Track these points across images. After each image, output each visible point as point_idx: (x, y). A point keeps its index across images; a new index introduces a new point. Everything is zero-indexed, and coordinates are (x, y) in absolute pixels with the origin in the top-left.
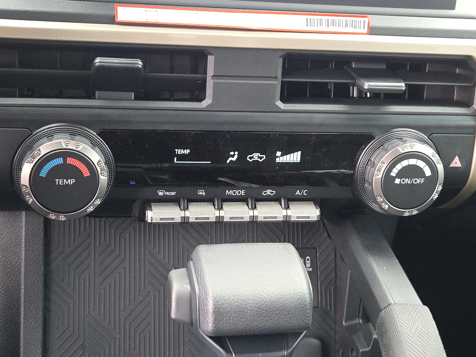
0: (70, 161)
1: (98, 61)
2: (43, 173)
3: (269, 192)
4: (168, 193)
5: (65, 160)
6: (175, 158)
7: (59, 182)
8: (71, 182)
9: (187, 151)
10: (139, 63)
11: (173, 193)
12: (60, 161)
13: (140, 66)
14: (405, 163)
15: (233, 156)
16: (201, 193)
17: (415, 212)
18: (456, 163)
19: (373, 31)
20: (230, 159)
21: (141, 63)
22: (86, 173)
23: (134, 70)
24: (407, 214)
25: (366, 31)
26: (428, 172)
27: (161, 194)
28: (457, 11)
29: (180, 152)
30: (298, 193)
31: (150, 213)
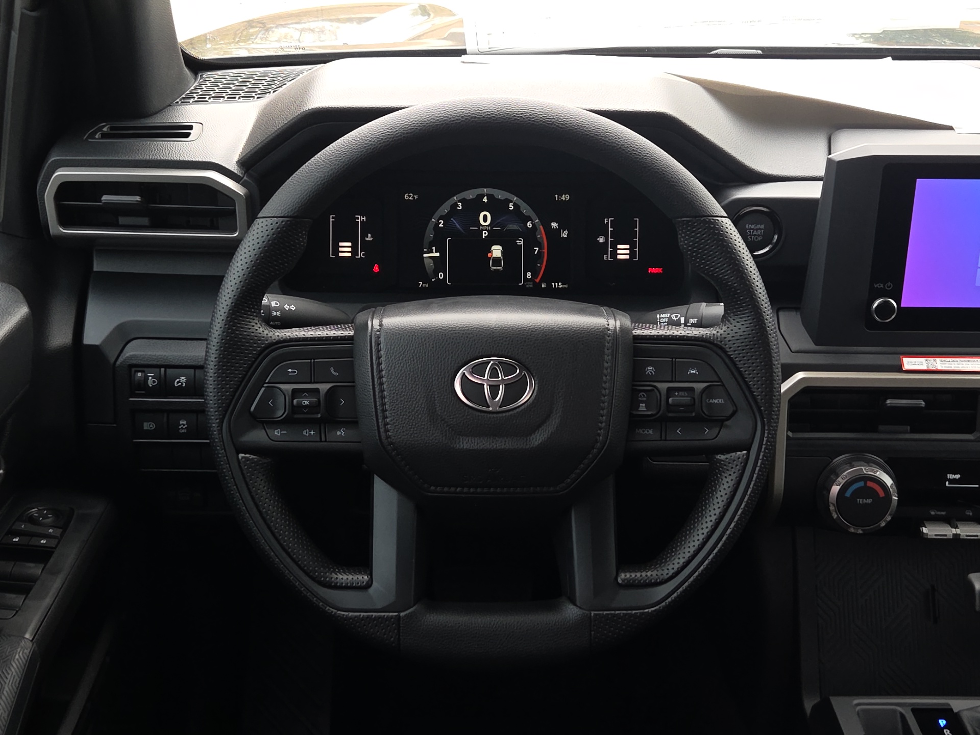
0: (870, 484)
1: (889, 402)
2: (848, 494)
4: (939, 513)
5: (865, 484)
6: (947, 482)
7: (860, 501)
8: (869, 501)
9: (958, 476)
10: (922, 403)
11: (943, 513)
12: (861, 484)
13: (923, 406)
16: (968, 513)
21: (923, 403)
22: (882, 494)
23: (917, 409)
27: (933, 513)
29: (950, 476)
31: (925, 530)
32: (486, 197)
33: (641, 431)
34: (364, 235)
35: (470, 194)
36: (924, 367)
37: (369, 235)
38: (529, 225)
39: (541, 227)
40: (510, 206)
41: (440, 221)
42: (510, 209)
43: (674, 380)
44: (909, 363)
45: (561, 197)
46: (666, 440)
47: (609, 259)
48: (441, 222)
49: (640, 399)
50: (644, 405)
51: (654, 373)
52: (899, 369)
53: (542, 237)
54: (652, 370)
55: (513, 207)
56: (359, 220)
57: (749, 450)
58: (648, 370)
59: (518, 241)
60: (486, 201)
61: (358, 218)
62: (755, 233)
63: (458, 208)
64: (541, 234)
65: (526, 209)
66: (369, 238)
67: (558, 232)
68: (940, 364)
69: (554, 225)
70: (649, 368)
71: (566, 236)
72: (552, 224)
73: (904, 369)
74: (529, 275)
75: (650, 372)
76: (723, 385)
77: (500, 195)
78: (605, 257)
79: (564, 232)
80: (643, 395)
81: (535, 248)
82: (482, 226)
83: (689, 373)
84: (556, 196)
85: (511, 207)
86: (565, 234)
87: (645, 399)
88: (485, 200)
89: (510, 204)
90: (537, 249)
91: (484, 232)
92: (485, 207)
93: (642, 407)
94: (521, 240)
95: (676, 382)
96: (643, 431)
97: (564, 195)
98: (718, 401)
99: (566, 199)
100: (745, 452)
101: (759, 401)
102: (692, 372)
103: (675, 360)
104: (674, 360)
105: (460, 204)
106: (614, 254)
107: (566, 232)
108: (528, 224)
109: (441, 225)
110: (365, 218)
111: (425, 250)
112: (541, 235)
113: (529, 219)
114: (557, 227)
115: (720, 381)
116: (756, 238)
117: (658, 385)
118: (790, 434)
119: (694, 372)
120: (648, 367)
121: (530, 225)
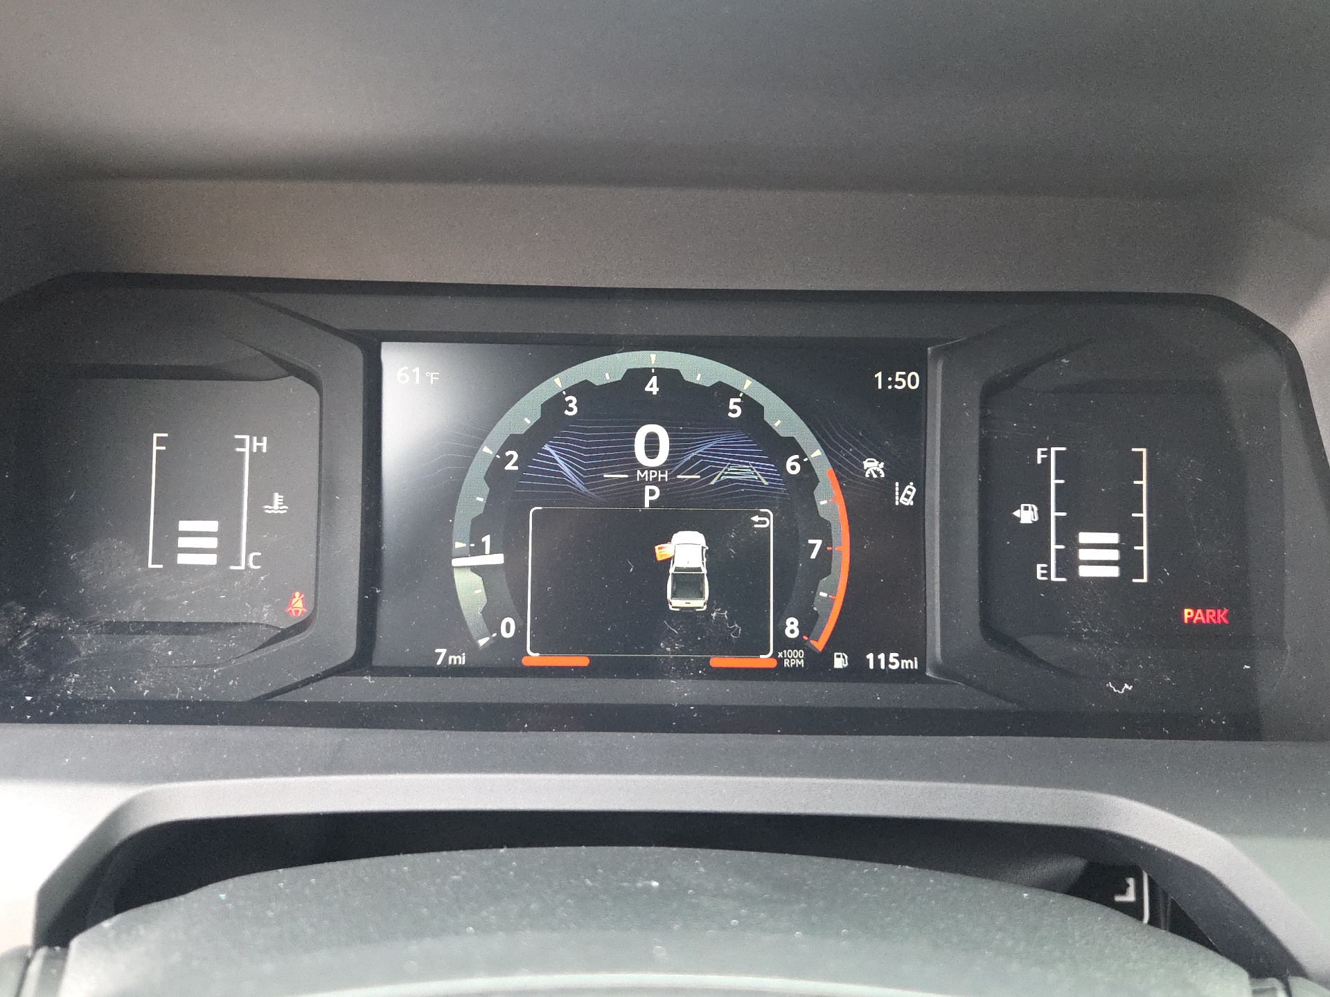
32: (654, 380)
34: (260, 497)
35: (605, 370)
37: (277, 498)
38: (792, 466)
39: (830, 473)
40: (732, 407)
41: (508, 454)
42: (730, 415)
45: (895, 377)
47: (1053, 578)
48: (511, 457)
53: (832, 507)
55: (739, 409)
56: (246, 450)
59: (756, 518)
60: (655, 390)
61: (241, 443)
63: (567, 412)
64: (829, 494)
65: (781, 418)
66: (277, 505)
67: (883, 488)
69: (873, 467)
71: (910, 502)
72: (866, 464)
74: (792, 627)
77: (701, 371)
78: (1039, 572)
79: (906, 491)
81: (811, 542)
82: (643, 469)
84: (879, 375)
85: (734, 411)
86: (906, 497)
88: (653, 387)
89: (732, 401)
90: (819, 543)
91: (648, 488)
92: (652, 411)
94: (767, 515)
97: (902, 375)
99: (909, 385)
105: (572, 400)
106: (1068, 562)
107: (910, 490)
108: (789, 463)
109: (509, 467)
110: (264, 444)
111: (458, 545)
112: (831, 498)
113: (792, 447)
114: (883, 475)
121: (793, 468)
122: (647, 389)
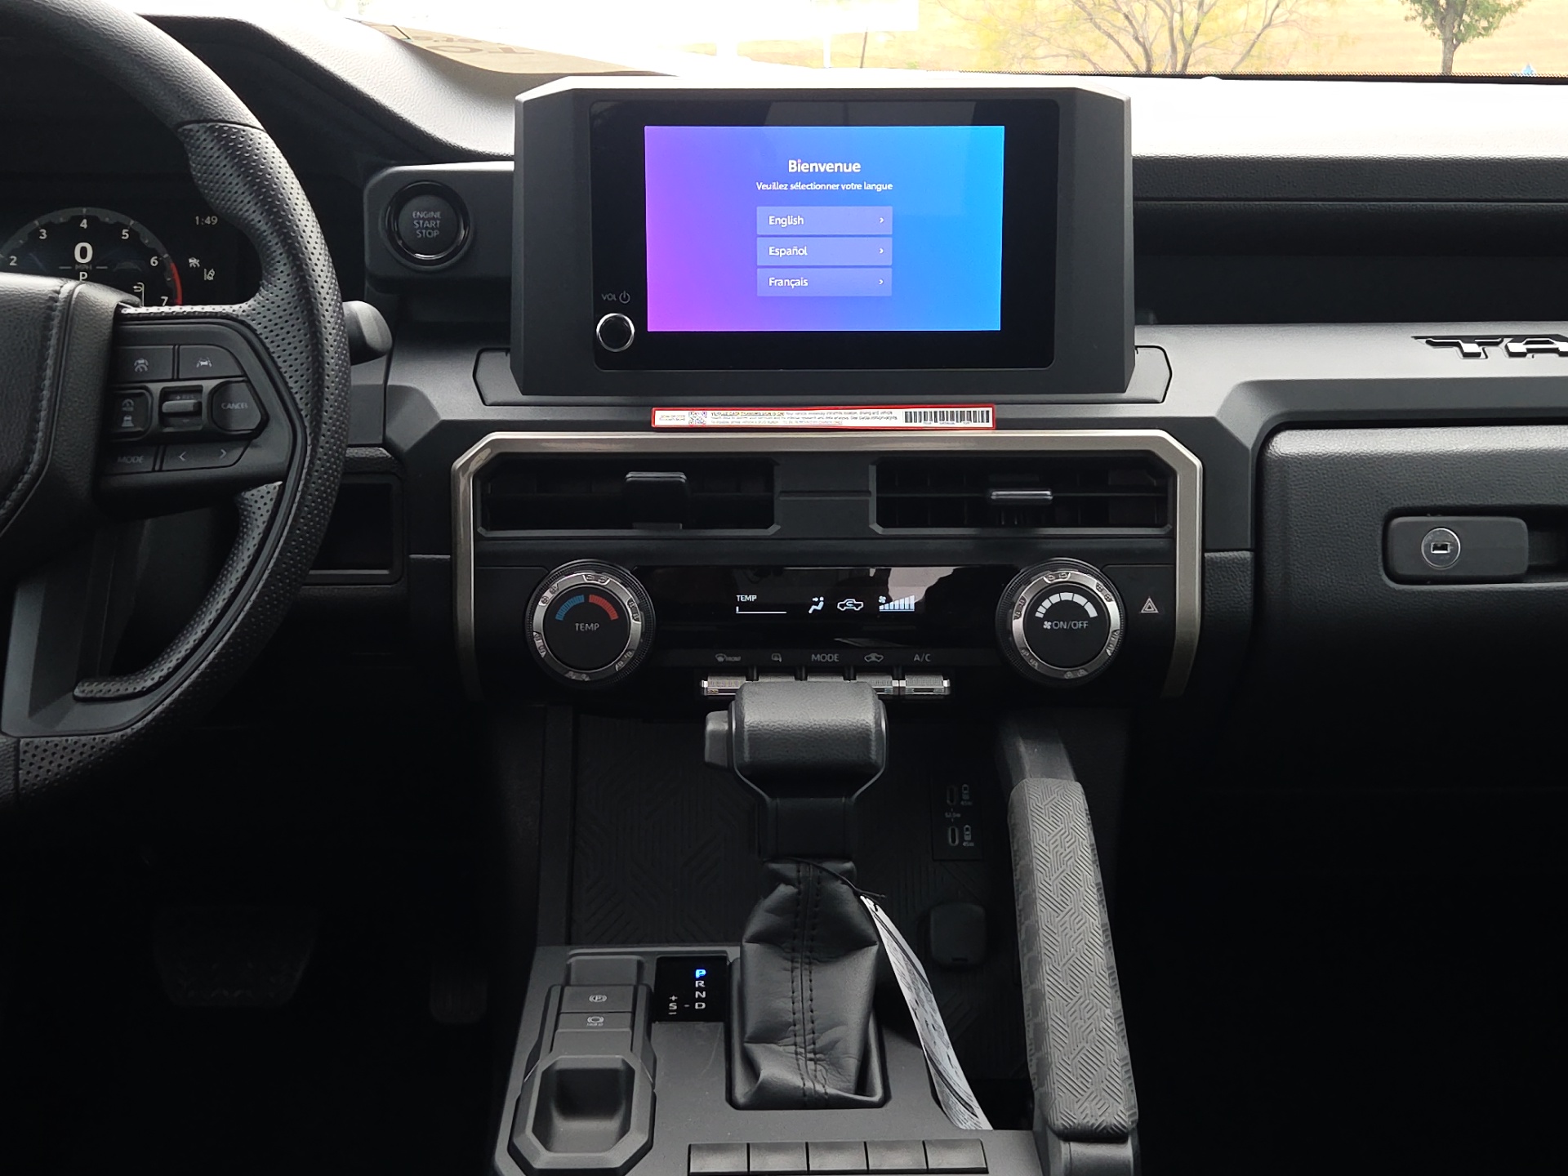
0: (593, 599)
1: (631, 476)
2: (560, 616)
3: (873, 657)
4: (730, 659)
5: (587, 598)
6: (737, 608)
7: (580, 627)
8: (594, 627)
9: (753, 597)
10: (682, 477)
11: (737, 659)
12: (580, 599)
13: (683, 481)
14: (1055, 599)
15: (817, 604)
16: (776, 659)
17: (1082, 673)
18: (1149, 607)
19: (1000, 424)
20: (814, 607)
21: (684, 477)
22: (614, 616)
23: (674, 485)
24: (1069, 675)
25: (990, 425)
26: (1092, 612)
27: (720, 659)
28: (1129, 393)
29: (742, 598)
30: (917, 658)
31: (705, 684)
32: (85, 221)
33: (125, 459)
35: (61, 217)
36: (685, 423)
38: (154, 261)
39: (173, 265)
40: (124, 234)
41: (12, 257)
42: (123, 238)
43: (175, 377)
44: (663, 417)
45: (205, 218)
46: (160, 470)
48: (13, 259)
49: (124, 409)
50: (130, 418)
51: (146, 369)
52: (648, 426)
53: (173, 280)
54: (144, 364)
55: (127, 235)
57: (284, 479)
58: (138, 364)
59: (135, 287)
60: (85, 226)
62: (427, 224)
63: (41, 237)
64: (172, 275)
65: (148, 238)
67: (198, 272)
68: (711, 418)
69: (193, 262)
70: (140, 362)
71: (211, 278)
72: (190, 261)
73: (653, 426)
75: (142, 367)
76: (248, 382)
77: (108, 217)
79: (210, 273)
80: (130, 403)
81: (163, 297)
82: (79, 263)
83: (198, 365)
84: (197, 218)
85: (125, 236)
86: (210, 276)
87: (132, 409)
88: (84, 224)
89: (124, 231)
90: (166, 298)
91: (81, 273)
92: (84, 236)
93: (128, 422)
94: (141, 286)
95: (179, 380)
96: (129, 460)
97: (209, 218)
98: (240, 406)
99: (212, 222)
100: (280, 483)
101: (298, 400)
102: (202, 363)
103: (179, 348)
104: (177, 347)
105: (44, 231)
107: (212, 272)
108: (152, 260)
109: (13, 264)
112: (174, 277)
113: (154, 253)
114: (199, 265)
115: (245, 375)
116: (430, 234)
117: (150, 385)
118: (480, 530)
119: (206, 363)
120: (138, 359)
121: (154, 263)
122: (81, 225)
